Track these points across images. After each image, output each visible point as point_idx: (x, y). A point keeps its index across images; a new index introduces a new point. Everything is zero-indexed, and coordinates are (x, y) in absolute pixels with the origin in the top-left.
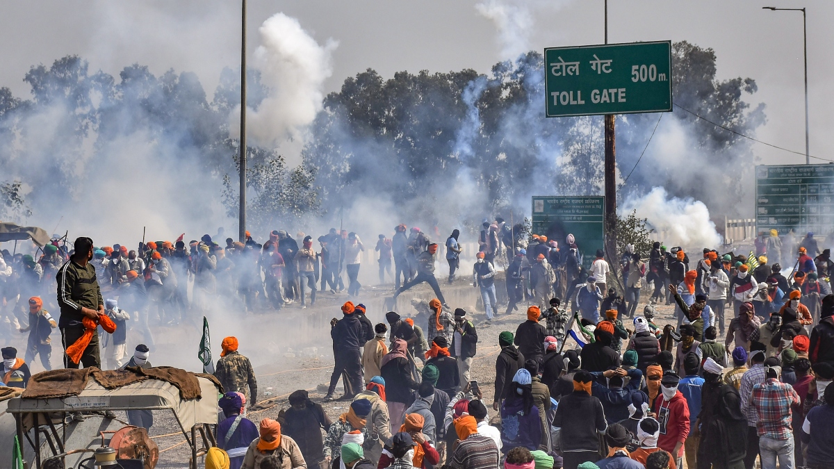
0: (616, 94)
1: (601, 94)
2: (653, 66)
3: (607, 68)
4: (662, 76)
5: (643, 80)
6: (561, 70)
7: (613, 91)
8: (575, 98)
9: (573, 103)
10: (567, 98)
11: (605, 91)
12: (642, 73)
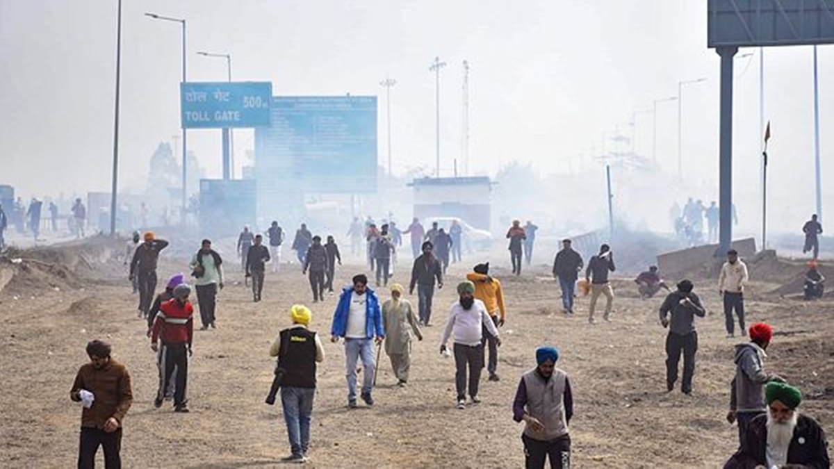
0: (233, 115)
1: (222, 114)
2: (259, 98)
3: (227, 98)
4: (265, 105)
5: (252, 106)
6: (193, 97)
7: (230, 113)
8: (203, 116)
9: (202, 119)
10: (197, 116)
11: (225, 113)
12: (250, 102)
